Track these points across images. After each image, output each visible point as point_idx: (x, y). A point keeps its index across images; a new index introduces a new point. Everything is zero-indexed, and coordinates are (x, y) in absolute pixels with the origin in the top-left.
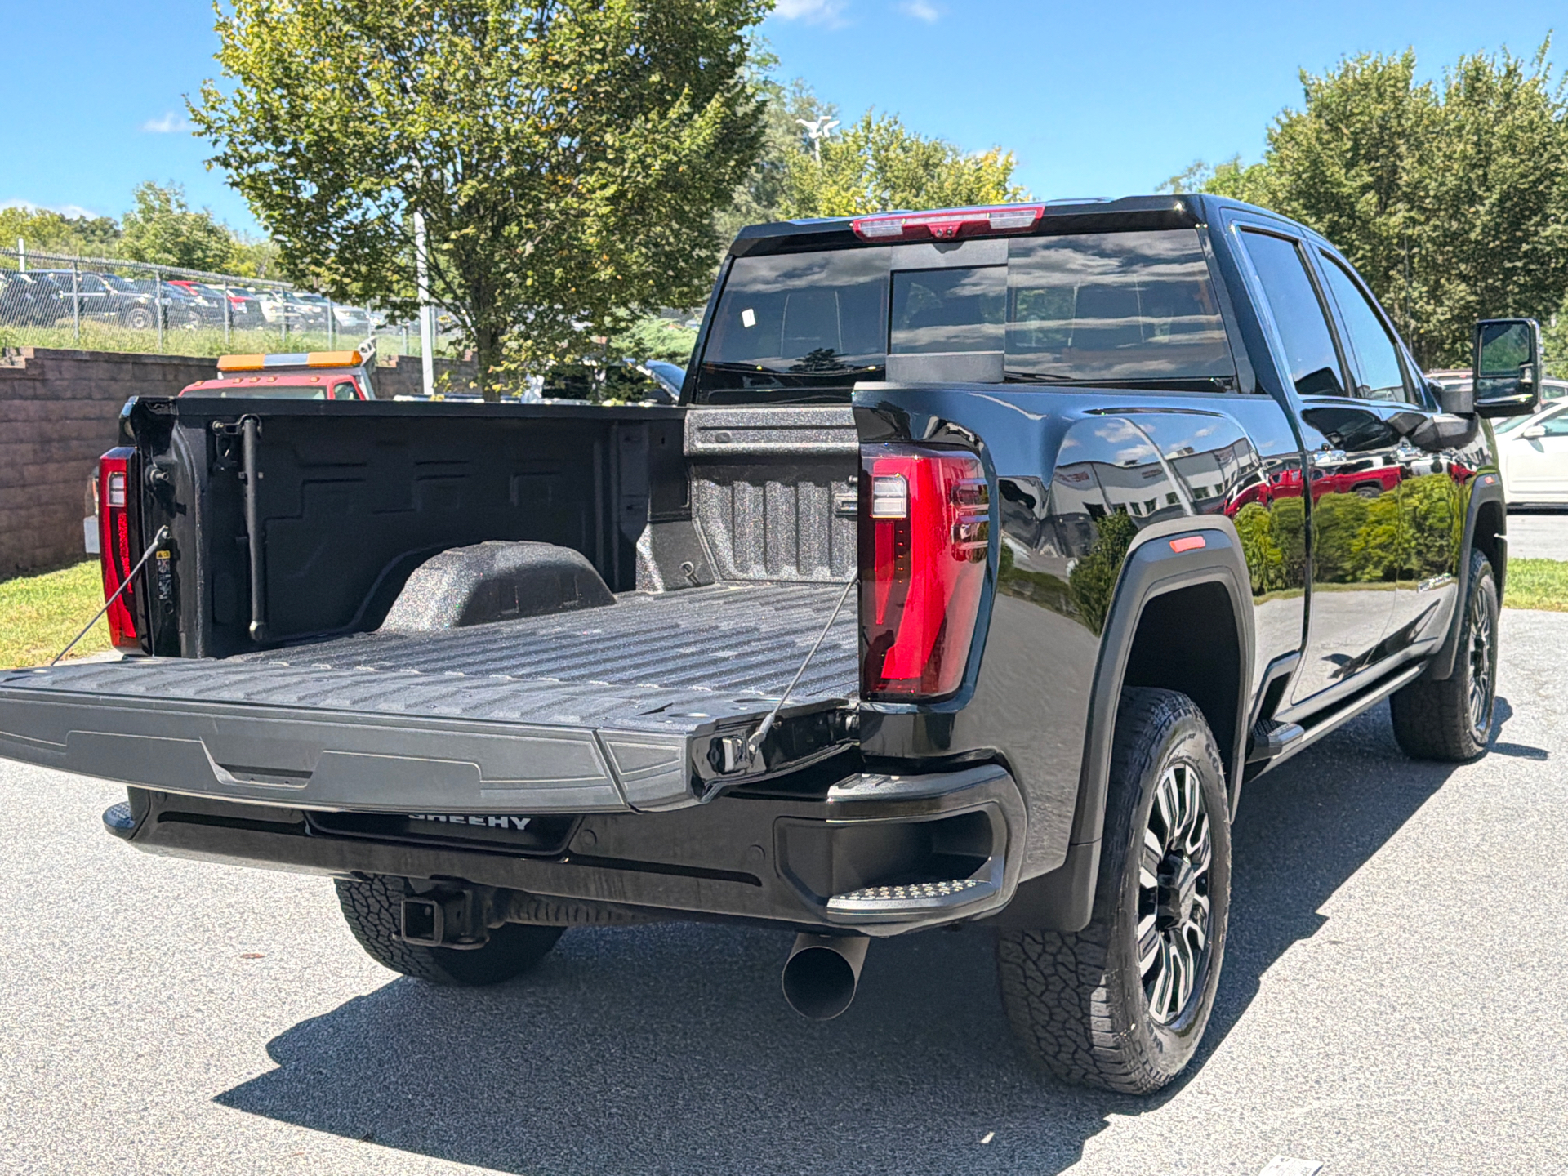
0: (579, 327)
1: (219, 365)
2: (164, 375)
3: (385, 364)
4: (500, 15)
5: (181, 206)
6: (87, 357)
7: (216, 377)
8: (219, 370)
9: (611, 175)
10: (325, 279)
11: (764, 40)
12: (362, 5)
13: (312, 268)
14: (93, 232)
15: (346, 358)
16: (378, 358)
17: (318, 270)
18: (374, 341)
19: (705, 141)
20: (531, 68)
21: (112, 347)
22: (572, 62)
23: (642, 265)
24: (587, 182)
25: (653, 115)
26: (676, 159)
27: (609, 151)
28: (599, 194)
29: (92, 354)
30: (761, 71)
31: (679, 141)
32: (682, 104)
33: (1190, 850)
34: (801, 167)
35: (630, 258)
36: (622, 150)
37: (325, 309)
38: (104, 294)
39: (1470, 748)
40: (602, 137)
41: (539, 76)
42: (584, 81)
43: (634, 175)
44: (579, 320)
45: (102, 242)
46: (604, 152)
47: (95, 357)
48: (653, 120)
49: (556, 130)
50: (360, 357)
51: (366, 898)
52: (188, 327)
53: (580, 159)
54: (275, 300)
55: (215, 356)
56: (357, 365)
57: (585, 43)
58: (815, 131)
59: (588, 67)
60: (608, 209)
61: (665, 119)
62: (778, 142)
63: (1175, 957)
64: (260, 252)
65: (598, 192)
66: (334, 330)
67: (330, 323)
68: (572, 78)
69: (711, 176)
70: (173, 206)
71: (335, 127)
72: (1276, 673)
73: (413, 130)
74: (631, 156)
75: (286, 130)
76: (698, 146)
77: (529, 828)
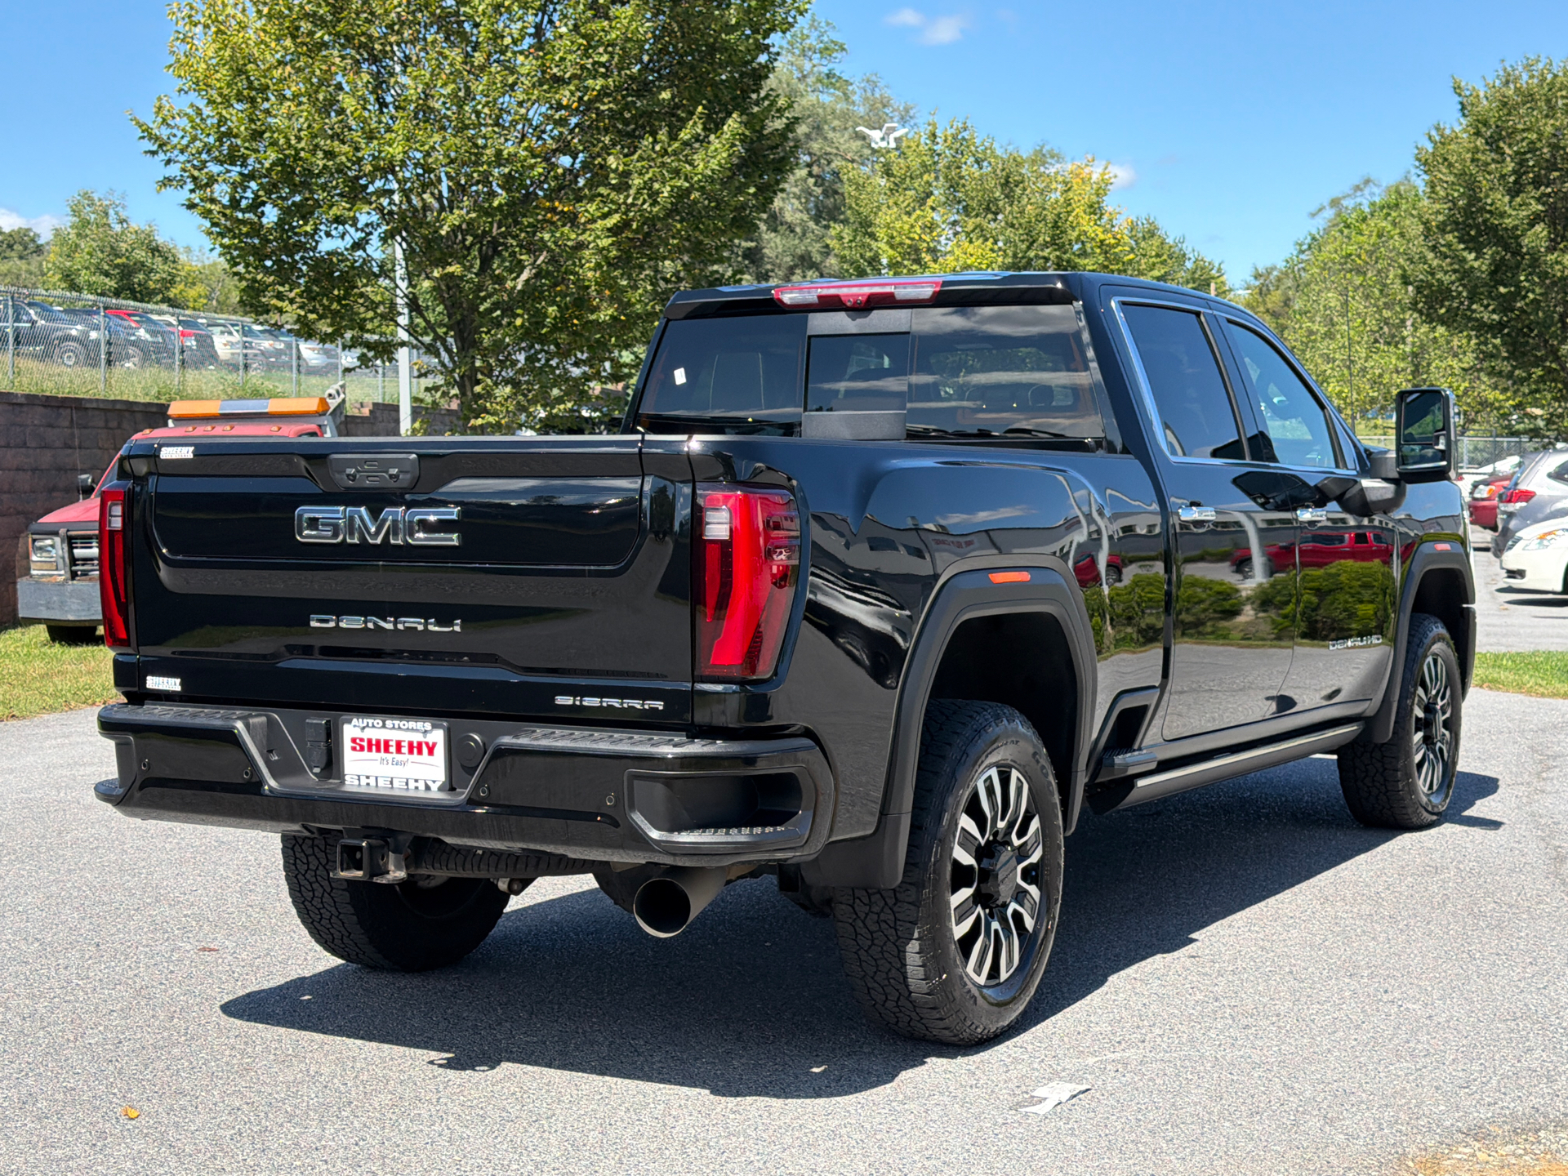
0: (576, 372)
1: (170, 412)
2: (107, 421)
3: (356, 412)
4: (492, 25)
5: (121, 222)
6: (23, 400)
7: (166, 425)
8: (169, 417)
9: (612, 202)
10: (291, 314)
11: (828, 24)
12: (336, 10)
13: (274, 301)
14: (10, 246)
15: (312, 405)
16: (347, 405)
17: (280, 304)
18: (343, 387)
19: (720, 165)
20: (527, 82)
21: (49, 388)
22: (574, 76)
23: (647, 304)
24: (587, 211)
25: (662, 135)
26: (687, 185)
27: (612, 175)
28: (600, 224)
29: (28, 396)
30: (824, 62)
31: (691, 164)
32: (695, 123)
33: (1016, 842)
34: (857, 184)
35: (634, 296)
36: (626, 174)
37: (289, 346)
38: (29, 325)
39: (1419, 815)
40: (605, 160)
41: (536, 92)
42: (586, 98)
43: (640, 202)
44: (576, 364)
45: (21, 258)
46: (607, 177)
47: (32, 400)
48: (662, 141)
49: (554, 151)
50: (327, 404)
51: (311, 884)
52: (127, 365)
53: (581, 182)
54: (230, 333)
55: (163, 402)
56: (324, 414)
57: (587, 55)
58: (878, 140)
59: (590, 82)
60: (610, 241)
61: (676, 140)
62: (842, 148)
63: (996, 931)
64: (213, 274)
65: (600, 222)
66: (299, 372)
67: (294, 363)
68: (572, 94)
69: (727, 204)
70: (112, 219)
71: (302, 144)
72: (1128, 703)
73: (391, 150)
74: (637, 181)
75: (247, 148)
76: (713, 170)
77: (440, 789)
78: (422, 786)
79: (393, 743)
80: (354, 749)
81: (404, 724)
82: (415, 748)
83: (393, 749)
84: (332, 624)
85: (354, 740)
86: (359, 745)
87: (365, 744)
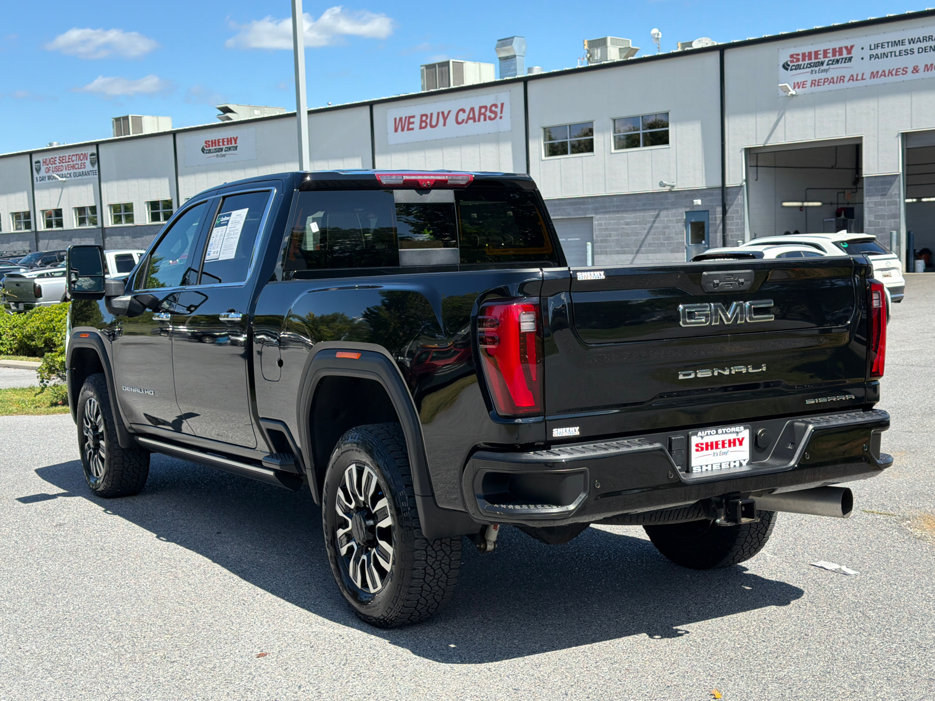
77: (747, 464)
78: (737, 464)
79: (720, 443)
80: (697, 450)
81: (728, 430)
82: (732, 443)
83: (720, 446)
84: (692, 376)
85: (697, 445)
86: (700, 448)
87: (704, 446)
